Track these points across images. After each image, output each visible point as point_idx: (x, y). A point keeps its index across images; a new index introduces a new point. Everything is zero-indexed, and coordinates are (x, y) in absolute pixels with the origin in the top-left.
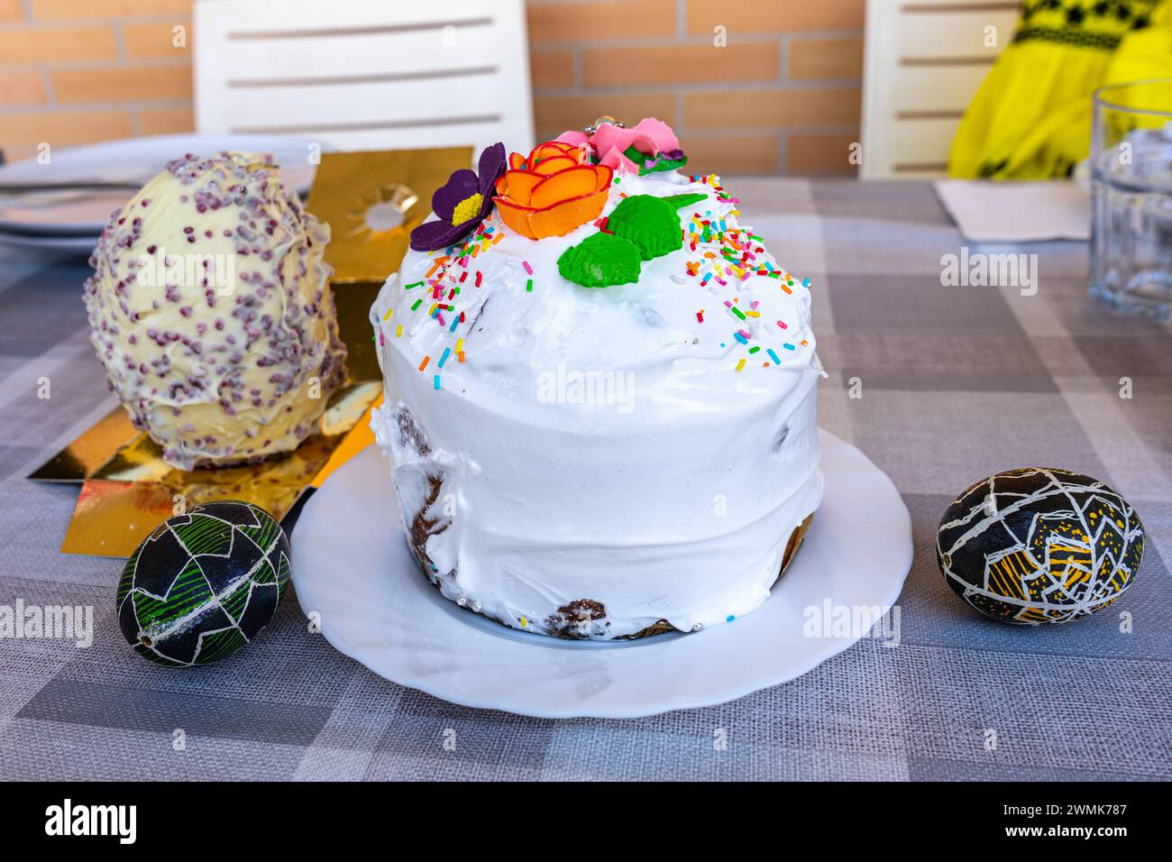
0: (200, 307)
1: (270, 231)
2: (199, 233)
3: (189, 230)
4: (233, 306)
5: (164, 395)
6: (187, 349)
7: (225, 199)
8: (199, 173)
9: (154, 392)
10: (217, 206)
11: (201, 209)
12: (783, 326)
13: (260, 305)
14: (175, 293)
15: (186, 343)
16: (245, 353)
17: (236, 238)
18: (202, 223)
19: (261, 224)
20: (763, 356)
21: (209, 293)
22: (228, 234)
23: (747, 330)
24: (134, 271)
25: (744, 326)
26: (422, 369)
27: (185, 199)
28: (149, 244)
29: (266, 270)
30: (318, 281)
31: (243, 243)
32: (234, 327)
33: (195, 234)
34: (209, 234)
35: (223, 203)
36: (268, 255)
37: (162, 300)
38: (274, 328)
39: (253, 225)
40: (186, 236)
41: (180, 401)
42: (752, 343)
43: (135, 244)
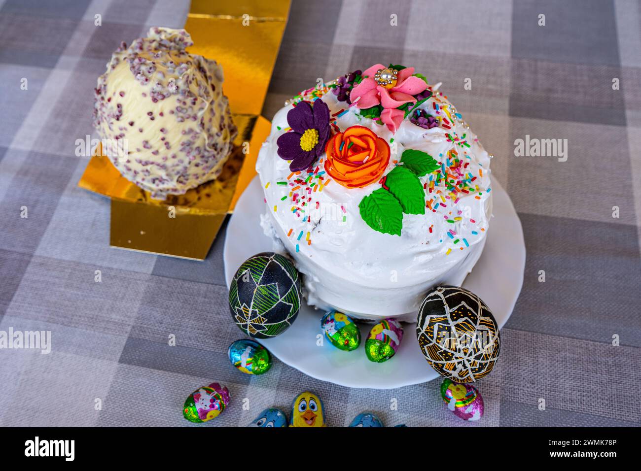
0: (163, 150)
1: (194, 103)
2: (156, 114)
3: (150, 114)
4: (180, 147)
5: (148, 181)
6: (159, 167)
7: (167, 94)
8: (150, 76)
9: (143, 180)
10: (164, 97)
11: (155, 100)
12: (474, 221)
13: (194, 143)
14: (148, 145)
15: (158, 165)
16: (188, 166)
17: (176, 113)
18: (156, 108)
19: (189, 101)
20: (462, 244)
21: (167, 144)
22: (172, 112)
23: (453, 229)
24: (124, 132)
25: (452, 227)
26: (289, 235)
27: (144, 95)
28: (130, 120)
29: (194, 125)
30: (222, 111)
31: (181, 114)
32: (182, 155)
33: (154, 115)
34: (161, 114)
35: (166, 96)
36: (195, 118)
37: (141, 147)
38: (202, 151)
39: (185, 103)
40: (149, 117)
41: (158, 185)
42: (456, 237)
43: (121, 118)
